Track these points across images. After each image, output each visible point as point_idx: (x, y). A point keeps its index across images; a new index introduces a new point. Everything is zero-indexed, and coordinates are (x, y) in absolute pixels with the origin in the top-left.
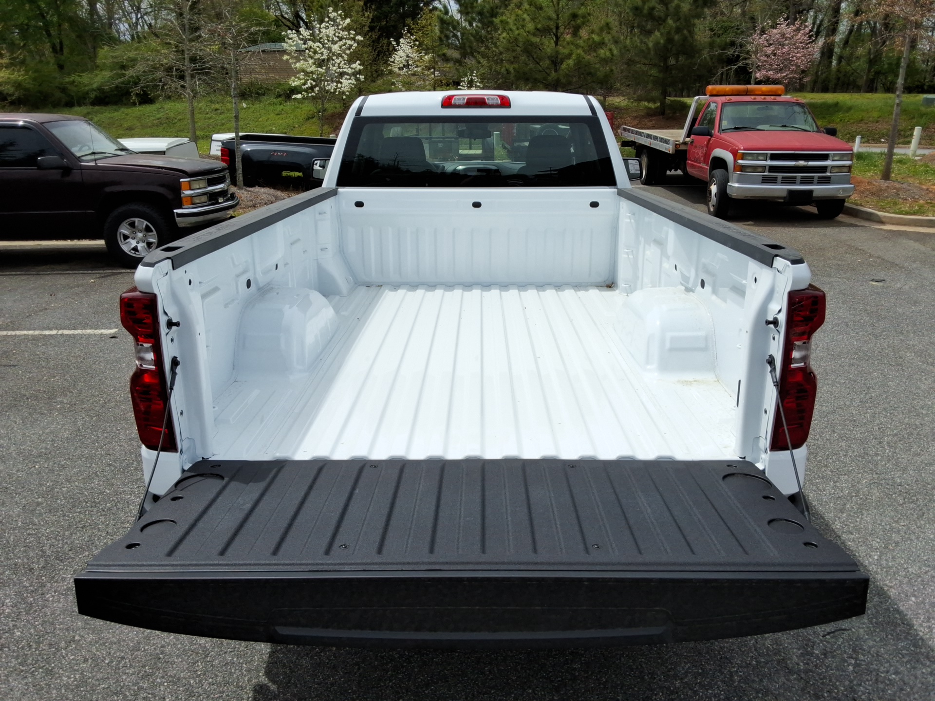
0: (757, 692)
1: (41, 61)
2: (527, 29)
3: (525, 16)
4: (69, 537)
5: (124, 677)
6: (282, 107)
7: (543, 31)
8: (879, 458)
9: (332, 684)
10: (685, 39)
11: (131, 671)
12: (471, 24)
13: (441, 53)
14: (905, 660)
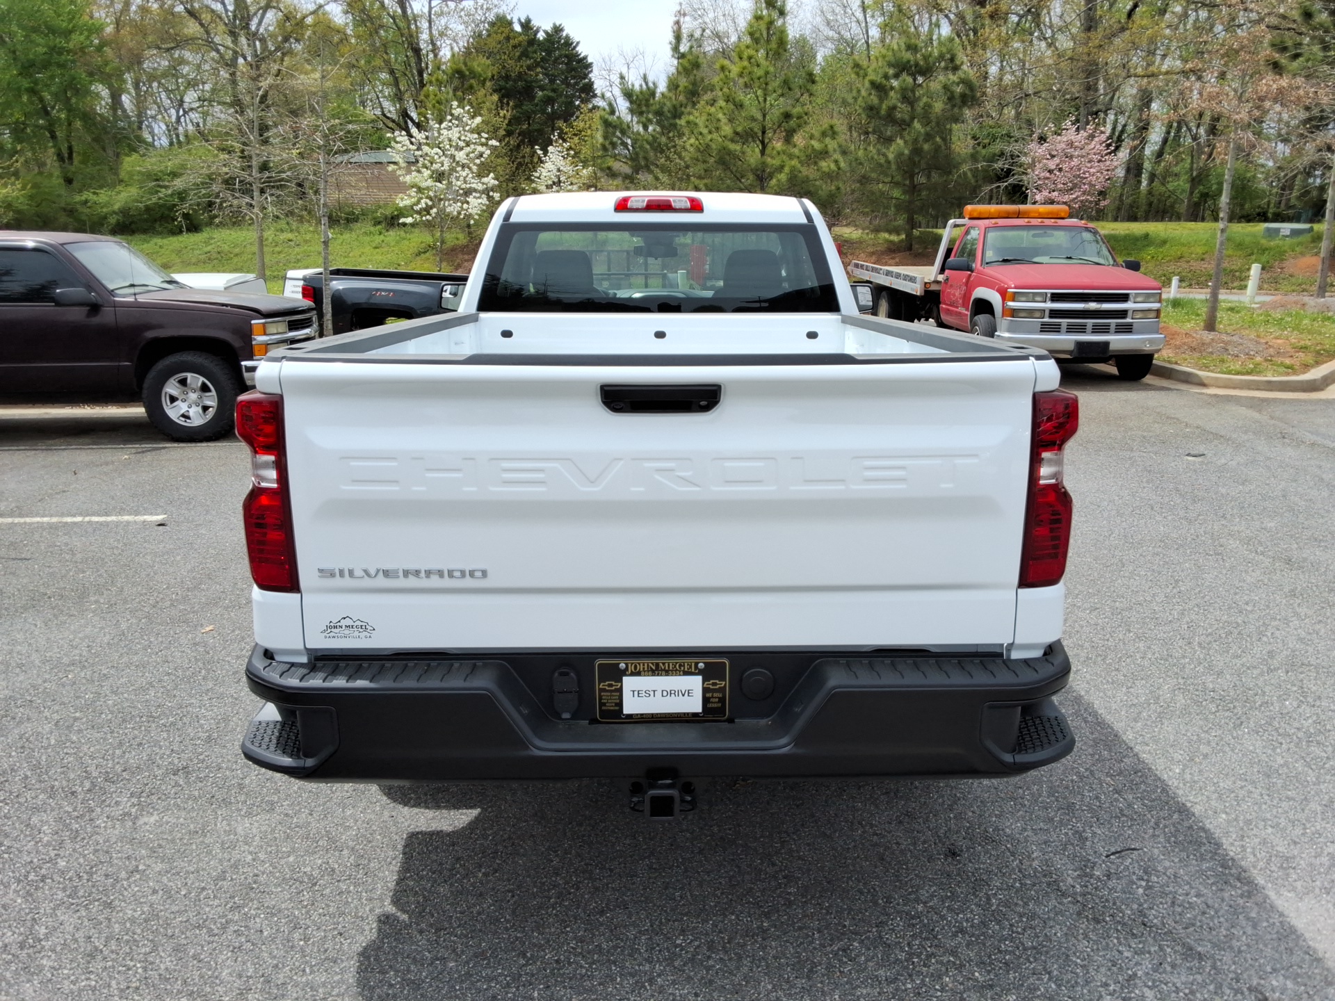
0: (1021, 916)
1: (40, 173)
2: (723, 133)
3: (720, 116)
4: (122, 757)
5: (207, 909)
6: (382, 237)
7: (744, 137)
8: (1187, 660)
9: (479, 913)
10: (937, 149)
11: (217, 902)
12: (645, 128)
13: (605, 166)
14: (1210, 882)
